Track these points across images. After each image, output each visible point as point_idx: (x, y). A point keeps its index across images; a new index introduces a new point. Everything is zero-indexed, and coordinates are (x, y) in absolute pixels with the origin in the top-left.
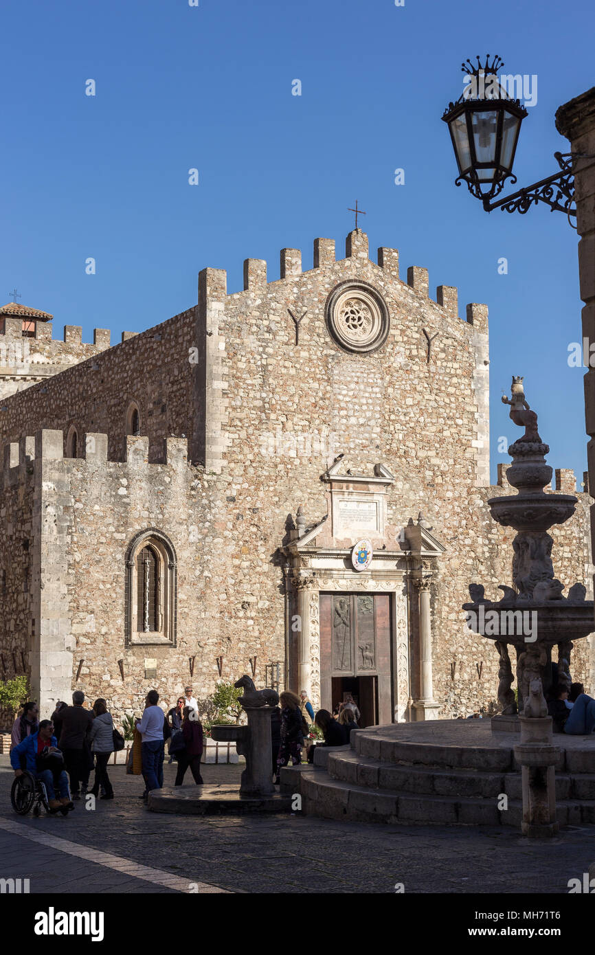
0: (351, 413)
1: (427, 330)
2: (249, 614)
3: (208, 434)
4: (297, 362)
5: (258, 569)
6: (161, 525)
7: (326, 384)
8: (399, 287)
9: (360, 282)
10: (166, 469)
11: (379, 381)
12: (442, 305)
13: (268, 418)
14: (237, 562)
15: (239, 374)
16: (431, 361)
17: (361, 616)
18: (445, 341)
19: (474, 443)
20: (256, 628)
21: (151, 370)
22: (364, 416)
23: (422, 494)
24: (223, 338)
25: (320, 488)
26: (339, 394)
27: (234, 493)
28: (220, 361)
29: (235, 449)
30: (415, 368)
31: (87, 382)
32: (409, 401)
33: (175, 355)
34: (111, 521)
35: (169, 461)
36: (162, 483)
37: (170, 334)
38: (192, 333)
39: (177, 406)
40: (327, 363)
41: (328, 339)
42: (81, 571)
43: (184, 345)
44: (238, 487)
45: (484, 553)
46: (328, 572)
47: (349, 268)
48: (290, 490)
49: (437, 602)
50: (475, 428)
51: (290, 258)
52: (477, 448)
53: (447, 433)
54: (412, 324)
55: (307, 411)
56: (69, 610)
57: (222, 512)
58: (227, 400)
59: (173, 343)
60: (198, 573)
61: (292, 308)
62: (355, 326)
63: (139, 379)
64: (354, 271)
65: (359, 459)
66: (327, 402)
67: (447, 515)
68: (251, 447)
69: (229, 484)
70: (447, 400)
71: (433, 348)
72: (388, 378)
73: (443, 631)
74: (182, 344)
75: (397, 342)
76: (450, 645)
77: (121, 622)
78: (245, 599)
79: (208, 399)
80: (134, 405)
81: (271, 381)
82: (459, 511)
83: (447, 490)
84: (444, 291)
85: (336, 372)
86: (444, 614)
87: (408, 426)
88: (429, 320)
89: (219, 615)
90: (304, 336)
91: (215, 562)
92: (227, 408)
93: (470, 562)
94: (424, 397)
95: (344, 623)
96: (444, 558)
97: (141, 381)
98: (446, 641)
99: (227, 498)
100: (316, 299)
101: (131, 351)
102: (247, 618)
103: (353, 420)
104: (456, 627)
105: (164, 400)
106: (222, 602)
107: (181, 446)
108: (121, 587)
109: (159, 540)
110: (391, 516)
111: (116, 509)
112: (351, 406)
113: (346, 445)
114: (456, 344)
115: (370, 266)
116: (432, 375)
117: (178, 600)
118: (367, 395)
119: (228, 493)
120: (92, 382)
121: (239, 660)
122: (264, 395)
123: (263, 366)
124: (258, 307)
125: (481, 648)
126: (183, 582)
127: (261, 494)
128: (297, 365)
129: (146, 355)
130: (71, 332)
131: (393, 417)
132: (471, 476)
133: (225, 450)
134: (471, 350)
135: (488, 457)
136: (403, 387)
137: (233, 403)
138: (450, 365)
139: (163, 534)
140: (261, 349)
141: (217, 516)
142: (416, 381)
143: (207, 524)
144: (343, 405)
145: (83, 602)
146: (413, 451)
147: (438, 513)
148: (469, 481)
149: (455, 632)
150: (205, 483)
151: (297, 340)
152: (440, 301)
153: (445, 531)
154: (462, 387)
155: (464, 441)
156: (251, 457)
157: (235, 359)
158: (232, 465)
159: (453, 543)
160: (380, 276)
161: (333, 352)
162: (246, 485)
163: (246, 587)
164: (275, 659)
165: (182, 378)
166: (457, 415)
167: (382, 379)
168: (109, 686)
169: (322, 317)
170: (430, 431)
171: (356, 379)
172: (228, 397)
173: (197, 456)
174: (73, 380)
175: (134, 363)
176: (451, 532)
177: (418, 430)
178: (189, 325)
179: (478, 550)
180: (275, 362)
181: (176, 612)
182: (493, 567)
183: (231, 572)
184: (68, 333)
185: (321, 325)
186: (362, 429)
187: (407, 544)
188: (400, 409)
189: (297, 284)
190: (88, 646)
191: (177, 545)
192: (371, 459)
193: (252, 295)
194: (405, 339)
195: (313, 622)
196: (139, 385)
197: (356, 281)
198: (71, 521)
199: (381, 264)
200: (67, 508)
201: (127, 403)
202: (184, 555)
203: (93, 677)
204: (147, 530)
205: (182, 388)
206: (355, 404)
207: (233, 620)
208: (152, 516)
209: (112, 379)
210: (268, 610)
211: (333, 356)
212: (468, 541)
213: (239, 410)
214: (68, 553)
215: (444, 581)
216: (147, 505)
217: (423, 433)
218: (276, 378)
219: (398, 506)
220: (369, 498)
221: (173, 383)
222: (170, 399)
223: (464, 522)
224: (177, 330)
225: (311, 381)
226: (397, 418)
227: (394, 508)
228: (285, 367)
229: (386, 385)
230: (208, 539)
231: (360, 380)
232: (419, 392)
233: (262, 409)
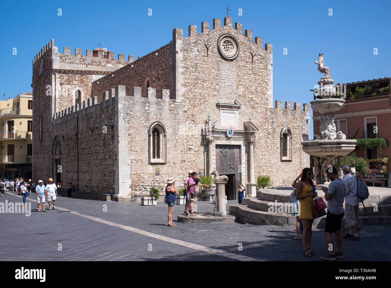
0: (226, 81)
1: (252, 52)
2: (191, 152)
3: (177, 88)
4: (208, 63)
5: (194, 136)
6: (161, 120)
7: (218, 71)
8: (242, 37)
9: (229, 34)
10: (162, 100)
11: (236, 70)
12: (257, 43)
13: (198, 83)
14: (187, 134)
15: (187, 67)
16: (253, 63)
17: (230, 153)
18: (258, 56)
19: (268, 93)
20: (194, 157)
21: (154, 66)
22: (230, 82)
23: (250, 110)
24: (182, 53)
25: (216, 108)
26: (222, 74)
27: (186, 109)
28: (181, 61)
29: (186, 93)
30: (248, 66)
31: (130, 71)
32: (246, 78)
33: (164, 60)
34: (143, 119)
35: (163, 97)
36: (161, 105)
37: (161, 53)
38: (170, 52)
39: (164, 78)
40: (218, 63)
41: (218, 55)
42: (133, 137)
43: (167, 56)
44: (187, 107)
45: (271, 131)
47: (225, 29)
48: (205, 108)
49: (255, 148)
50: (268, 87)
51: (205, 25)
52: (269, 95)
53: (258, 89)
54: (247, 50)
55: (211, 80)
56: (129, 151)
57: (182, 116)
58: (183, 76)
59: (163, 56)
60: (173, 138)
61: (206, 43)
62: (227, 50)
63: (150, 70)
64: (227, 31)
65: (229, 98)
66: (218, 77)
67: (259, 118)
68: (192, 93)
70: (259, 78)
71: (254, 59)
72: (239, 69)
73: (257, 158)
74: (166, 56)
75: (242, 56)
76: (260, 163)
77: (147, 155)
78: (190, 147)
79: (177, 75)
80: (148, 79)
81: (199, 69)
82: (263, 117)
83: (259, 109)
84: (258, 39)
85: (221, 66)
86: (257, 153)
87: (245, 86)
88: (252, 49)
89: (181, 153)
90: (210, 53)
91: (179, 133)
92: (183, 78)
93: (266, 134)
94: (251, 76)
95: (224, 156)
96: (258, 133)
97: (151, 70)
98: (258, 162)
99: (184, 111)
100: (214, 40)
101: (146, 60)
102: (191, 154)
103: (227, 84)
104: (262, 157)
105: (159, 77)
106: (182, 148)
107: (167, 92)
108: (147, 143)
109: (160, 126)
110: (239, 118)
111: (145, 115)
112: (226, 79)
113: (224, 93)
114: (261, 57)
115: (232, 29)
116: (254, 68)
117: (167, 148)
118: (232, 75)
119: (184, 109)
120: (131, 72)
122: (196, 74)
123: (196, 64)
124: (194, 43)
125: (270, 164)
126: (168, 141)
127: (195, 110)
128: (208, 64)
129: (152, 61)
130: (121, 56)
131: (240, 83)
132: (267, 104)
133: (183, 94)
134: (267, 60)
135: (272, 98)
136: (244, 72)
137: (185, 77)
138: (260, 65)
139: (161, 123)
140: (195, 58)
141: (180, 117)
142: (248, 70)
143: (177, 120)
144: (223, 78)
145: (133, 148)
146: (247, 95)
147: (255, 117)
148: (266, 106)
149: (261, 159)
150: (176, 105)
151: (208, 55)
152: (256, 42)
153: (258, 123)
154: (264, 73)
155: (264, 92)
156: (192, 96)
157: (186, 61)
158: (185, 99)
159: (261, 128)
160: (236, 33)
161: (220, 59)
162: (190, 106)
163: (190, 143)
164: (201, 168)
165: (166, 68)
166: (262, 83)
167: (237, 69)
168: (143, 178)
169: (216, 47)
170: (253, 88)
171: (228, 69)
173: (173, 96)
174: (124, 71)
175: (147, 64)
176: (260, 124)
177: (249, 88)
178: (169, 49)
179: (269, 130)
180: (200, 62)
181: (166, 151)
182: (274, 136)
183: (185, 138)
184: (120, 57)
185: (216, 50)
186: (230, 87)
187: (246, 128)
188: (243, 80)
189: (208, 35)
190: (135, 164)
191: (166, 128)
192: (233, 97)
193: (192, 38)
194: (245, 55)
195: (214, 155)
196: (150, 71)
197: (228, 34)
198: (129, 118)
199: (236, 28)
200: (127, 114)
201: (145, 78)
202: (169, 131)
203: (137, 175)
204: (156, 122)
205: (166, 72)
206: (228, 78)
207: (186, 154)
208: (157, 117)
209: (139, 70)
210: (198, 151)
211: (220, 61)
212: (265, 127)
213: (187, 79)
214: (128, 130)
215: (258, 141)
216: (156, 113)
217: (251, 89)
218: (200, 68)
220: (233, 111)
221: (163, 70)
222: (162, 76)
223: (264, 120)
224: (164, 51)
225: (212, 69)
226: (242, 83)
227: (241, 115)
228: (203, 64)
229: (238, 71)
230: (177, 126)
231: (229, 69)
232: (249, 74)
233: (196, 79)
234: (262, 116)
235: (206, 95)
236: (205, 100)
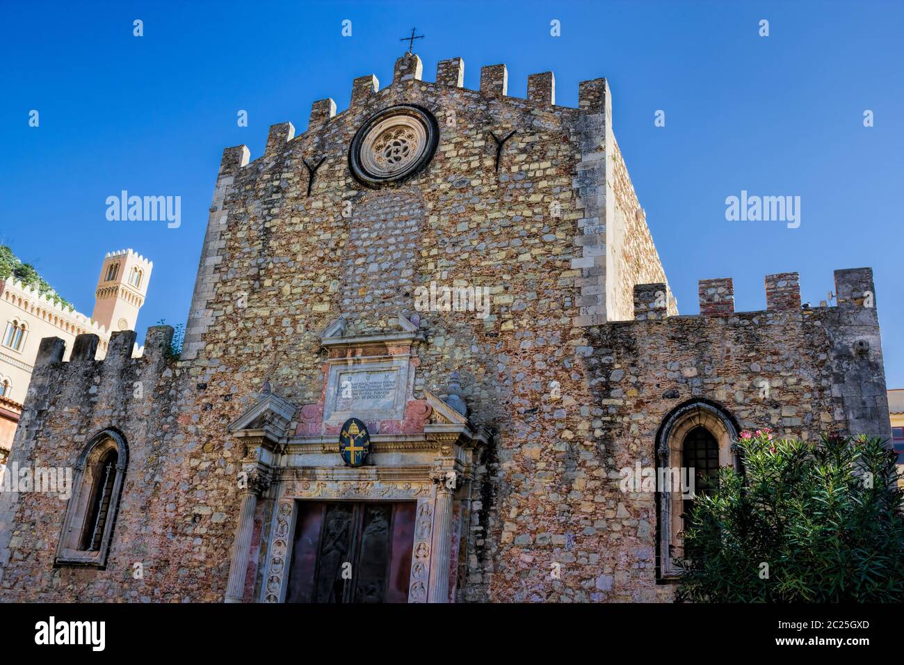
0: (371, 258)
2: (198, 531)
3: (191, 316)
4: (308, 214)
6: (121, 424)
7: (342, 231)
8: (457, 96)
9: (401, 105)
10: (140, 361)
11: (417, 211)
13: (261, 286)
14: (195, 463)
15: (237, 245)
16: (502, 169)
17: (368, 538)
18: (526, 139)
19: (576, 263)
20: (204, 549)
22: (390, 258)
23: (475, 349)
24: (227, 211)
25: (317, 361)
26: (358, 238)
27: (207, 379)
28: (219, 236)
29: (217, 327)
30: (476, 182)
32: (462, 227)
34: (77, 421)
36: (132, 376)
40: (345, 206)
41: (350, 180)
44: (213, 371)
45: (592, 430)
46: (308, 472)
47: (388, 96)
49: (493, 514)
50: (578, 240)
51: (316, 110)
52: (582, 270)
53: (525, 257)
54: (474, 132)
55: (311, 268)
57: (189, 402)
58: (218, 274)
60: (148, 477)
61: (310, 159)
62: (398, 159)
64: (394, 98)
65: (377, 314)
66: (340, 251)
67: (521, 376)
68: (236, 321)
69: (204, 369)
70: (528, 213)
71: (505, 152)
72: (430, 205)
75: (448, 158)
76: (516, 589)
77: (57, 535)
78: (196, 510)
79: (199, 278)
81: (271, 242)
82: (547, 367)
83: (522, 339)
85: (356, 214)
86: (506, 537)
87: (458, 259)
88: (501, 120)
89: (162, 530)
90: (320, 185)
91: (169, 463)
92: (216, 284)
93: (562, 446)
94: (486, 217)
96: (511, 444)
98: (506, 582)
99: (198, 385)
100: (341, 142)
102: (194, 536)
103: (373, 267)
104: (528, 559)
106: (168, 514)
107: (159, 334)
110: (420, 388)
111: (83, 410)
112: (371, 250)
113: (360, 300)
115: (416, 86)
116: (503, 185)
117: (120, 511)
118: (398, 232)
119: (200, 380)
121: (174, 591)
122: (261, 261)
123: (266, 228)
124: (271, 169)
126: (130, 489)
127: (237, 376)
128: (306, 219)
131: (434, 252)
132: (570, 312)
133: (205, 330)
136: (453, 211)
137: (224, 277)
138: (534, 166)
139: (120, 433)
140: (267, 211)
141: (181, 409)
142: (475, 199)
143: (170, 419)
144: (361, 251)
145: (28, 512)
147: (502, 374)
148: (565, 320)
149: (525, 566)
150: (176, 371)
151: (309, 191)
154: (556, 190)
155: (556, 263)
156: (233, 334)
157: (235, 230)
158: (210, 346)
159: (529, 419)
161: (356, 193)
162: (222, 369)
163: (199, 495)
166: (546, 230)
167: (421, 208)
169: (345, 158)
170: (496, 260)
171: (382, 217)
172: (220, 272)
177: (475, 261)
179: (580, 427)
180: (280, 221)
181: (114, 525)
182: (609, 453)
183: (186, 476)
185: (342, 168)
186: (385, 276)
188: (447, 240)
189: (320, 134)
190: (19, 562)
191: (132, 446)
192: (393, 311)
193: (266, 159)
194: (462, 151)
195: (279, 543)
197: (395, 106)
198: (40, 425)
200: (40, 412)
202: (138, 456)
204: (105, 429)
206: (380, 246)
207: (176, 537)
208: (116, 413)
210: (224, 526)
211: (354, 196)
212: (560, 414)
213: (229, 282)
214: (29, 459)
215: (509, 481)
216: (112, 402)
218: (278, 238)
219: (433, 372)
220: (386, 364)
223: (554, 384)
226: (441, 252)
227: (427, 374)
228: (292, 224)
229: (427, 214)
230: (168, 437)
231: (389, 216)
232: (482, 212)
233: (257, 278)
234: (541, 365)
235: (286, 321)
236: (278, 338)
